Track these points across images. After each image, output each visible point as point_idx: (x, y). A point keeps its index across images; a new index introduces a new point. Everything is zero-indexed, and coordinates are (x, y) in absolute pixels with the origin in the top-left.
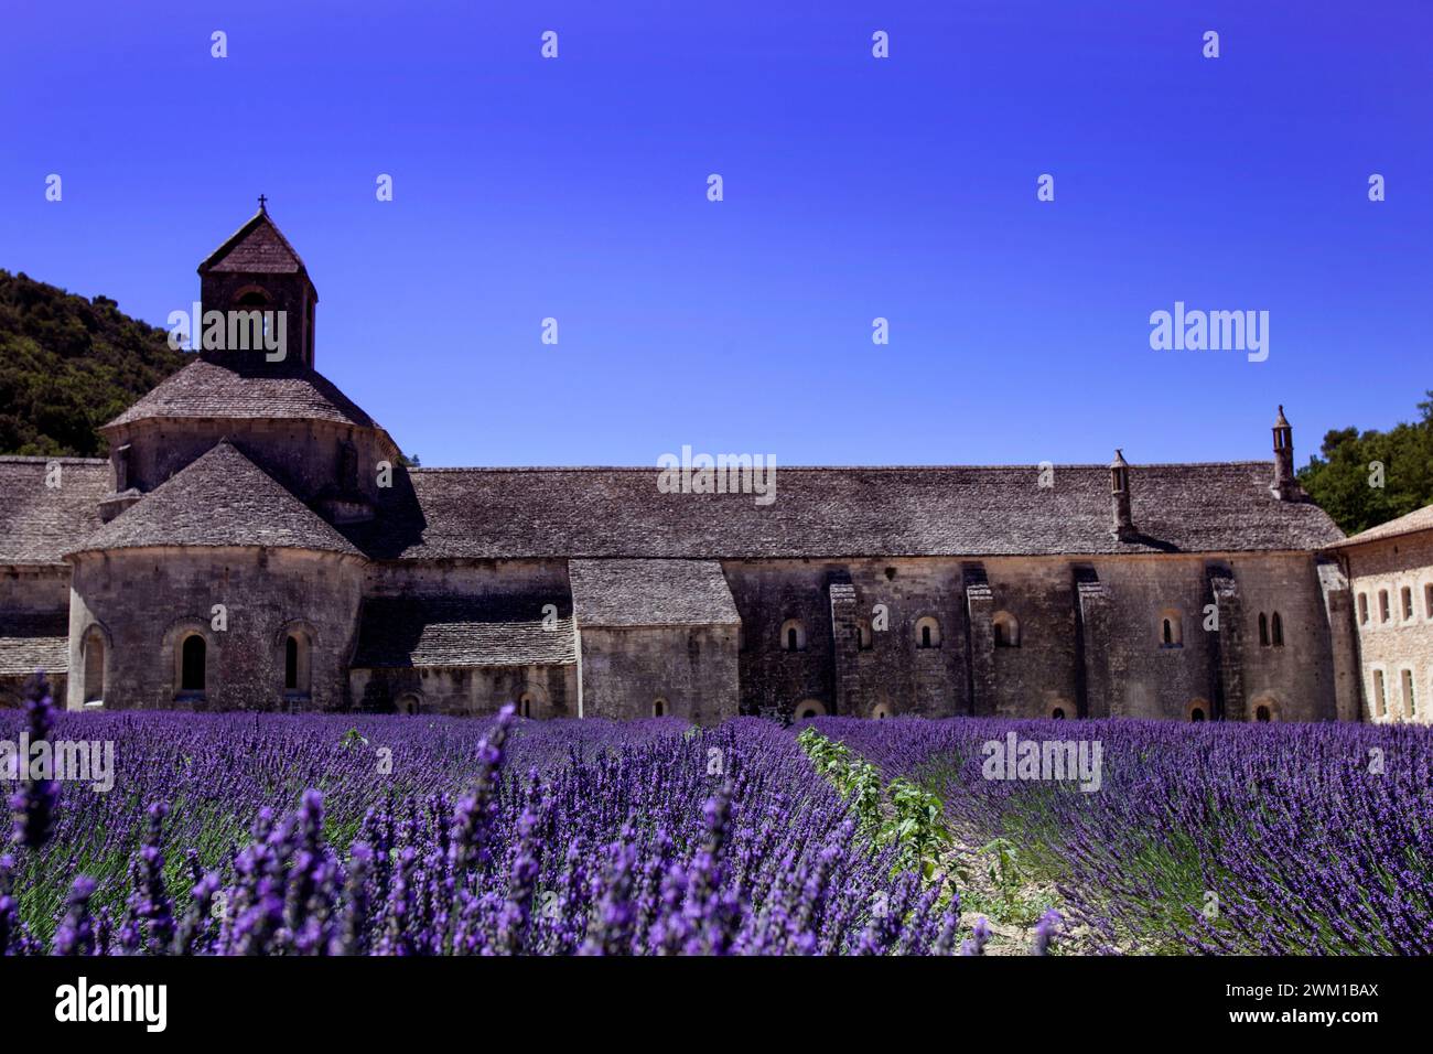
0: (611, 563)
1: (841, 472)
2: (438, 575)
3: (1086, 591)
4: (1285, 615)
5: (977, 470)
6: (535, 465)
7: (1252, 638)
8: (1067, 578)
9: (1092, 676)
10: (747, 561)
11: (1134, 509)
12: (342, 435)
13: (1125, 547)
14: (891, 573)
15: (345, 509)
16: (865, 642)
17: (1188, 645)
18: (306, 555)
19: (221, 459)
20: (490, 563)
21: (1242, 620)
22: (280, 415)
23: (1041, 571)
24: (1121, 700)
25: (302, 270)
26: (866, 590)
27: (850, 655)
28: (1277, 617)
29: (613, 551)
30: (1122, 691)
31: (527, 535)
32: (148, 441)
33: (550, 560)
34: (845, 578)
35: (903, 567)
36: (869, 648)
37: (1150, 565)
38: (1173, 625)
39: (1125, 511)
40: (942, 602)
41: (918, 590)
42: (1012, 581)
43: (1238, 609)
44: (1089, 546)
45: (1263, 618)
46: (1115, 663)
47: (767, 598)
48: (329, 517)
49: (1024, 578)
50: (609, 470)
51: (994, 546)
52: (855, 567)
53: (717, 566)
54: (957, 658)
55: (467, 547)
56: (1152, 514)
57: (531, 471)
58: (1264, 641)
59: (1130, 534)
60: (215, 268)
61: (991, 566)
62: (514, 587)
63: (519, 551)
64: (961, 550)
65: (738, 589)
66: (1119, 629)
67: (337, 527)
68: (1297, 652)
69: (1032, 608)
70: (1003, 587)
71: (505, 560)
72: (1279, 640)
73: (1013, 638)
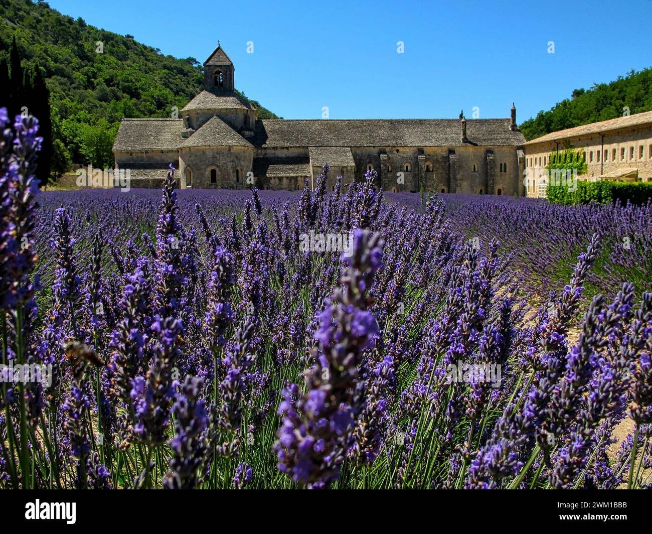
0: (320, 148)
1: (386, 120)
2: (273, 151)
3: (452, 156)
4: (507, 164)
5: (425, 120)
6: (298, 119)
7: (498, 170)
8: (447, 153)
9: (452, 180)
10: (358, 147)
11: (468, 132)
12: (245, 112)
13: (464, 144)
14: (398, 151)
15: (247, 133)
16: (390, 169)
17: (480, 172)
18: (240, 147)
19: (215, 120)
20: (287, 148)
21: (495, 165)
22: (229, 107)
23: (440, 151)
24: (460, 186)
25: (232, 64)
26: (390, 156)
27: (386, 174)
28: (505, 164)
29: (320, 145)
30: (461, 184)
31: (297, 140)
32: (193, 116)
33: (303, 147)
34: (385, 153)
35: (401, 149)
36: (391, 171)
37: (470, 149)
38: (476, 166)
39: (465, 134)
40: (412, 159)
41: (405, 156)
42: (432, 153)
43: (494, 162)
44: (454, 144)
45: (501, 164)
46: (458, 177)
47: (363, 158)
48: (243, 135)
49: (435, 152)
50: (319, 120)
51: (427, 144)
52: (387, 149)
53: (349, 149)
54: (415, 174)
55: (281, 143)
56: (473, 134)
57: (297, 120)
58: (501, 171)
59: (466, 140)
60: (207, 64)
61: (425, 149)
62: (293, 155)
63: (295, 145)
64: (417, 145)
65: (355, 156)
66: (460, 167)
67: (246, 138)
68: (510, 174)
69: (437, 161)
70: (429, 155)
71: (291, 147)
72: (505, 171)
73: (431, 170)
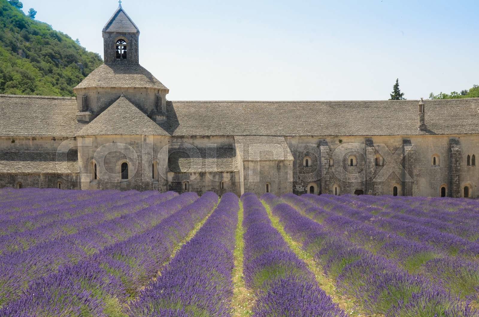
0: (248, 138)
1: (323, 103)
2: (191, 141)
4: (476, 156)
5: (371, 102)
7: (464, 163)
8: (401, 143)
10: (293, 137)
11: (426, 118)
12: (156, 92)
13: (422, 133)
14: (340, 141)
15: (159, 118)
17: (441, 166)
19: (122, 102)
20: (208, 137)
21: (461, 157)
22: (137, 86)
23: (392, 141)
24: (417, 184)
25: (138, 32)
26: (332, 147)
28: (474, 156)
29: (248, 133)
30: (417, 181)
31: (219, 126)
32: (93, 95)
33: (228, 136)
34: (326, 143)
35: (345, 139)
37: (430, 139)
38: (436, 159)
39: (422, 120)
43: (460, 154)
44: (409, 132)
45: (469, 157)
46: (415, 172)
48: (155, 120)
49: (386, 143)
50: (243, 102)
51: (376, 132)
52: (328, 139)
53: (283, 139)
55: (199, 132)
56: (432, 120)
57: (216, 102)
58: (469, 164)
59: (424, 128)
60: (108, 31)
61: (374, 139)
63: (217, 133)
64: (365, 134)
66: (417, 160)
67: (159, 124)
71: (213, 136)
72: (474, 164)
